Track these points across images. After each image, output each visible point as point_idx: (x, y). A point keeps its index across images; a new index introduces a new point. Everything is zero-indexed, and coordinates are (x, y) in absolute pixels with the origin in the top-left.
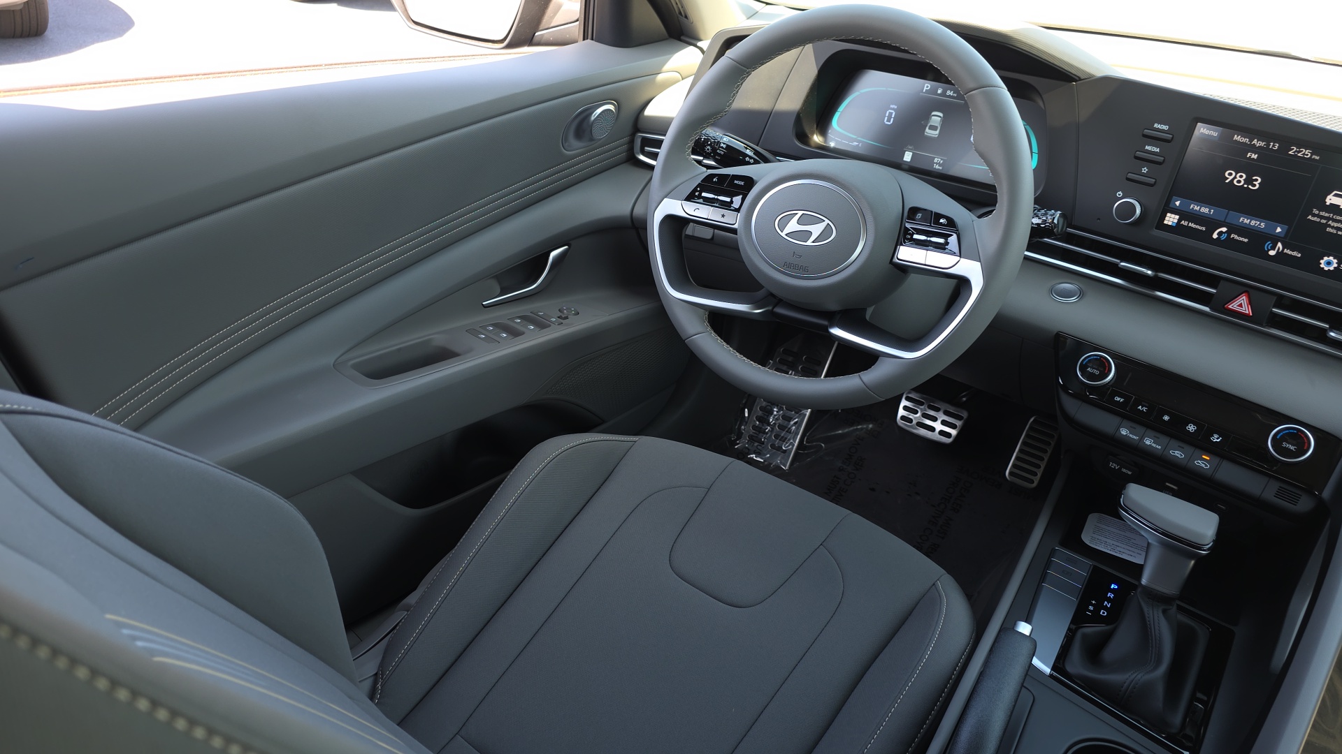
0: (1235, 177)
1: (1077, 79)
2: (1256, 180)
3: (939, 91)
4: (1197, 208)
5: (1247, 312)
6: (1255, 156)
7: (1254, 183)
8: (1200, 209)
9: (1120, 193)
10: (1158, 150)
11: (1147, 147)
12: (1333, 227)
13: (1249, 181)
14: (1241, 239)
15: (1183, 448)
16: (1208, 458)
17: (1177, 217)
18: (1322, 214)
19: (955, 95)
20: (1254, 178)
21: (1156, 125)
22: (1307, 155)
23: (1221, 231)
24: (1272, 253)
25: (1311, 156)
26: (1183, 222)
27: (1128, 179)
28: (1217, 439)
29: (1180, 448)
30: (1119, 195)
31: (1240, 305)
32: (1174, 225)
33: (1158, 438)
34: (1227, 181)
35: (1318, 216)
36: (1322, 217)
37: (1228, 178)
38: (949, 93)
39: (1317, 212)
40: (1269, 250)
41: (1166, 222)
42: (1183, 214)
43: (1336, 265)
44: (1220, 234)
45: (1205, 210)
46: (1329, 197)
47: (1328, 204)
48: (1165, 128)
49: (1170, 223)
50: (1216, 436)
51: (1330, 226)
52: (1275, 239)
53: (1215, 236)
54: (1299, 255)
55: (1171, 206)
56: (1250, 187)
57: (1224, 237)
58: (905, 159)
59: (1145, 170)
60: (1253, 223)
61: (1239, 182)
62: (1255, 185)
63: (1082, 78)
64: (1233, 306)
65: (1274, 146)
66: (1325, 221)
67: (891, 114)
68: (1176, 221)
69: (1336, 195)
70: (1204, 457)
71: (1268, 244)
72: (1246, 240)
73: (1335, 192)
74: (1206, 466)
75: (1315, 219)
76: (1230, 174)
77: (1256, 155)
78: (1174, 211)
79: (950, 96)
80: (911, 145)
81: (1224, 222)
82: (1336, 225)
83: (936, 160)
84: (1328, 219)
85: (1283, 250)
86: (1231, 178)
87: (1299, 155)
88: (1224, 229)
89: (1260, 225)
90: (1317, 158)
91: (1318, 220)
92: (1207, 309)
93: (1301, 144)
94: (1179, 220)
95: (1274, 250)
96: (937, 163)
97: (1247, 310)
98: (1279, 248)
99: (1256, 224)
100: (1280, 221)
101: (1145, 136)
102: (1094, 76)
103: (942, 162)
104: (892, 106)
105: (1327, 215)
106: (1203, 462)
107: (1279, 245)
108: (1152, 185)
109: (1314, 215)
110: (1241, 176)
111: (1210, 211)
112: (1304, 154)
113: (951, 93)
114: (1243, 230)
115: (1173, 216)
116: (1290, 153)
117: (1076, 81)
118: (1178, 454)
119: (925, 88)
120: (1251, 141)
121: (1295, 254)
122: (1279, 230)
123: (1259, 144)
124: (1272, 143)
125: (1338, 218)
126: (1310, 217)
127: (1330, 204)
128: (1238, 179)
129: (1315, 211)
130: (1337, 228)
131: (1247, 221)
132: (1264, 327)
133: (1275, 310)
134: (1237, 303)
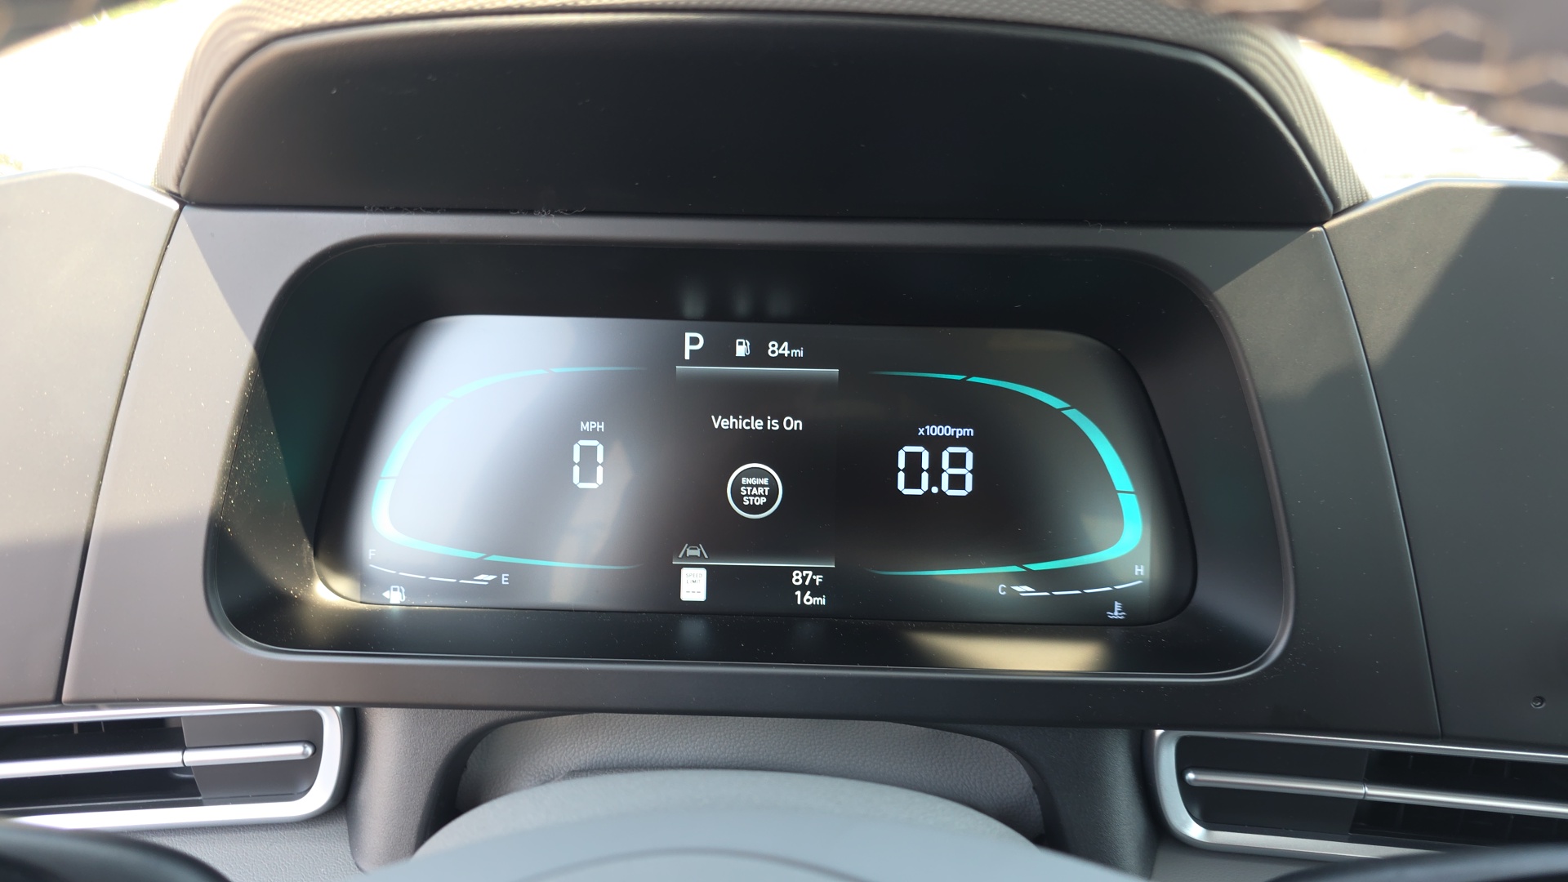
3: (742, 350)
19: (800, 353)
38: (775, 349)
58: (685, 596)
67: (588, 453)
79: (781, 361)
80: (694, 544)
83: (797, 578)
96: (803, 589)
103: (818, 579)
104: (586, 426)
113: (785, 350)
119: (688, 347)
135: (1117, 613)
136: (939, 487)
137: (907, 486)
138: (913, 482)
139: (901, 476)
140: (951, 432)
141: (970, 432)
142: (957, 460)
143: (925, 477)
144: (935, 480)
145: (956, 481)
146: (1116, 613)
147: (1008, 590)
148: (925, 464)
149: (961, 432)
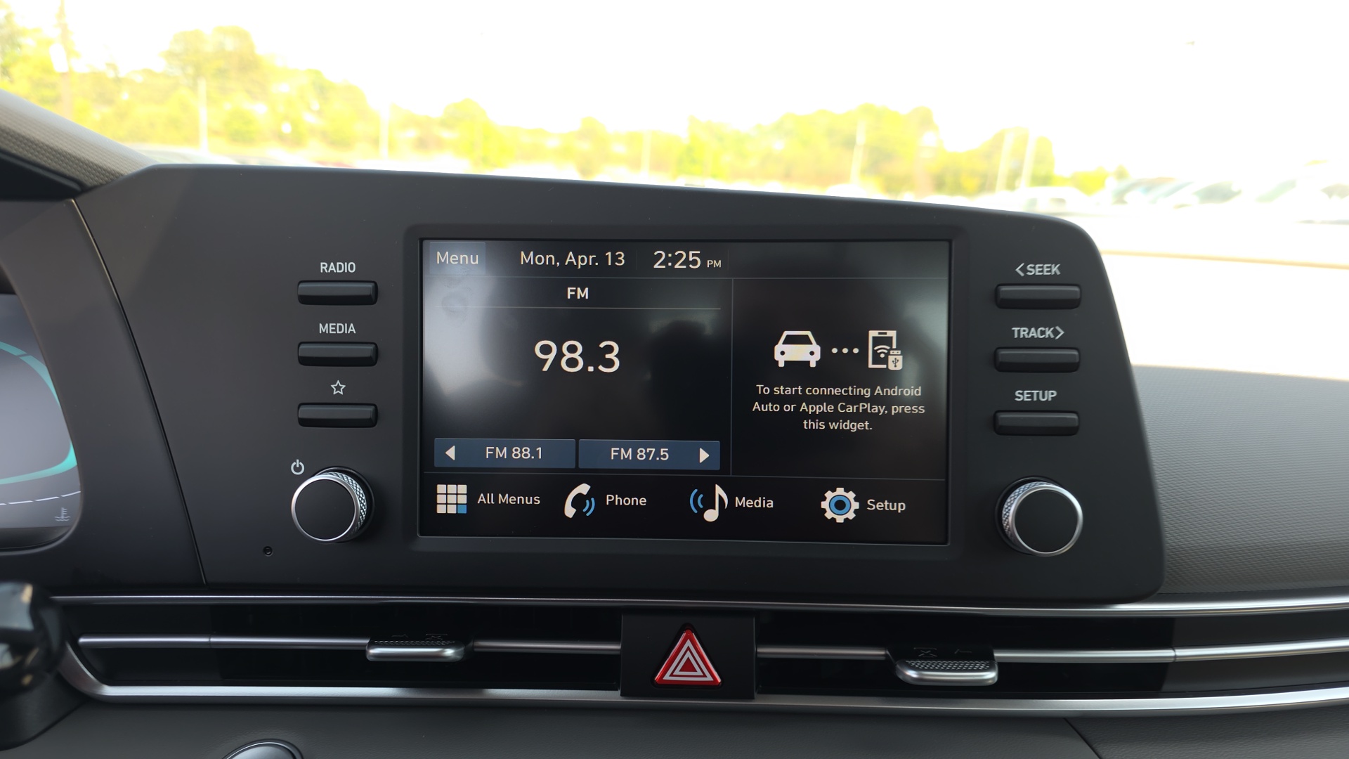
0: (560, 355)
1: (78, 188)
2: (610, 349)
4: (501, 453)
5: (709, 678)
6: (584, 293)
7: (608, 356)
8: (509, 452)
9: (298, 463)
10: (352, 329)
11: (322, 329)
12: (814, 417)
13: (594, 355)
14: (630, 501)
17: (463, 488)
18: (778, 391)
20: (602, 345)
21: (323, 267)
22: (695, 262)
23: (580, 495)
24: (711, 515)
25: (704, 263)
26: (481, 498)
27: (304, 422)
30: (298, 469)
31: (688, 666)
32: (463, 510)
34: (546, 368)
35: (772, 398)
36: (782, 400)
37: (547, 360)
39: (766, 390)
40: (702, 512)
41: (441, 509)
42: (477, 479)
43: (856, 505)
44: (579, 501)
45: (522, 453)
46: (779, 347)
47: (781, 364)
48: (349, 267)
49: (452, 510)
51: (806, 416)
52: (704, 481)
53: (570, 511)
54: (771, 504)
55: (437, 464)
56: (601, 368)
57: (590, 508)
59: (338, 388)
60: (641, 454)
61: (572, 362)
62: (610, 363)
63: (89, 182)
64: (673, 673)
65: (615, 258)
66: (789, 408)
68: (463, 499)
69: (790, 340)
71: (694, 498)
72: (643, 501)
73: (786, 333)
75: (769, 407)
76: (546, 350)
77: (586, 290)
78: (452, 477)
81: (577, 469)
82: (817, 409)
84: (796, 399)
85: (732, 501)
86: (551, 357)
87: (677, 266)
88: (584, 489)
89: (657, 454)
90: (718, 264)
91: (776, 408)
92: (612, 696)
93: (673, 243)
94: (472, 496)
97: (705, 673)
98: (721, 498)
99: (648, 455)
100: (700, 433)
101: (306, 300)
102: (122, 175)
105: (789, 391)
107: (719, 491)
108: (371, 423)
109: (764, 400)
110: (572, 349)
111: (534, 452)
112: (687, 262)
114: (627, 480)
115: (452, 488)
116: (656, 266)
117: (74, 194)
120: (561, 257)
121: (759, 503)
122: (704, 456)
123: (582, 261)
124: (609, 254)
125: (817, 391)
126: (756, 406)
127: (786, 362)
128: (568, 355)
129: (764, 390)
130: (824, 417)
131: (626, 454)
132: (751, 698)
133: (765, 651)
134: (678, 662)
146: (63, 517)
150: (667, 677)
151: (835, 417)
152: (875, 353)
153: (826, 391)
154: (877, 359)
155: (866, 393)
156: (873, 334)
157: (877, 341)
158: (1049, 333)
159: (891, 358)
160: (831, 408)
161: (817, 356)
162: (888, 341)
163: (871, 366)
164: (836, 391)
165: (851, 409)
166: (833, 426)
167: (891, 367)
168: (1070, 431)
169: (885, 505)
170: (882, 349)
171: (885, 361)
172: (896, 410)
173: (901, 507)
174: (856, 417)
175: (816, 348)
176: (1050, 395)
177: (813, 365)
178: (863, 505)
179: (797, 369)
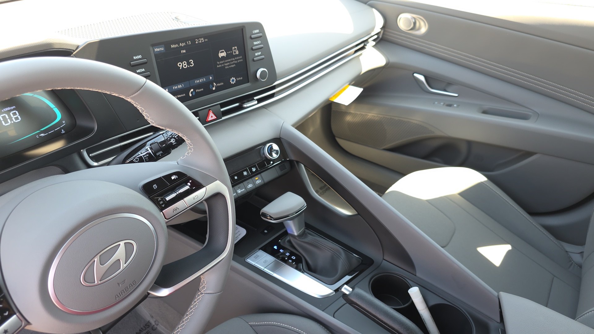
0: (183, 65)
1: (73, 51)
2: (191, 62)
4: (176, 87)
6: (184, 51)
7: (191, 63)
8: (178, 87)
10: (144, 70)
11: (137, 71)
12: (227, 66)
13: (189, 64)
14: (200, 90)
15: (249, 182)
16: (257, 178)
18: (221, 62)
20: (190, 61)
21: (134, 58)
22: (203, 41)
23: (192, 92)
24: (214, 89)
25: (204, 40)
28: (254, 169)
29: (249, 183)
33: (240, 187)
34: (181, 68)
36: (221, 64)
37: (180, 67)
39: (219, 63)
40: (212, 88)
44: (192, 93)
45: (180, 86)
46: (220, 54)
47: (220, 57)
48: (140, 57)
50: (253, 169)
51: (226, 66)
52: (211, 83)
53: (191, 95)
54: (223, 84)
56: (190, 66)
57: (194, 93)
60: (201, 81)
61: (185, 66)
62: (192, 64)
64: (210, 118)
65: (189, 43)
66: (223, 65)
69: (221, 52)
70: (256, 179)
71: (211, 86)
72: (202, 89)
73: (220, 51)
74: (260, 181)
75: (220, 66)
76: (180, 65)
77: (185, 50)
81: (190, 87)
82: (227, 64)
84: (223, 63)
85: (217, 85)
86: (181, 66)
87: (200, 42)
88: (192, 90)
89: (203, 80)
90: (207, 40)
95: (214, 87)
100: (209, 74)
101: (132, 66)
102: (79, 46)
105: (222, 62)
106: (258, 181)
107: (214, 84)
109: (219, 65)
110: (185, 63)
111: (182, 86)
112: (201, 41)
114: (199, 86)
116: (196, 43)
117: (72, 53)
118: (250, 186)
120: (179, 45)
121: (221, 84)
122: (211, 78)
123: (183, 45)
124: (187, 42)
125: (226, 61)
126: (218, 66)
127: (221, 57)
128: (184, 65)
129: (218, 63)
130: (228, 65)
131: (198, 81)
132: (222, 118)
133: (222, 110)
134: (210, 116)
135: (63, 132)
136: (13, 121)
137: (5, 124)
138: (6, 122)
139: (3, 122)
140: (10, 108)
141: (14, 107)
142: (14, 114)
143: (9, 120)
144: (11, 120)
145: (16, 119)
147: (39, 136)
148: (7, 117)
149: (12, 108)
150: (209, 120)
151: (230, 65)
152: (234, 52)
153: (228, 60)
154: (235, 53)
155: (234, 59)
156: (233, 48)
157: (234, 49)
158: (259, 42)
159: (236, 52)
160: (229, 63)
161: (226, 54)
162: (235, 49)
163: (234, 54)
164: (229, 60)
165: (232, 63)
166: (230, 67)
167: (237, 54)
168: (263, 59)
169: (239, 79)
170: (235, 50)
171: (236, 53)
172: (238, 61)
173: (242, 78)
174: (233, 64)
175: (225, 53)
176: (260, 53)
177: (225, 56)
178: (236, 79)
179: (223, 57)
